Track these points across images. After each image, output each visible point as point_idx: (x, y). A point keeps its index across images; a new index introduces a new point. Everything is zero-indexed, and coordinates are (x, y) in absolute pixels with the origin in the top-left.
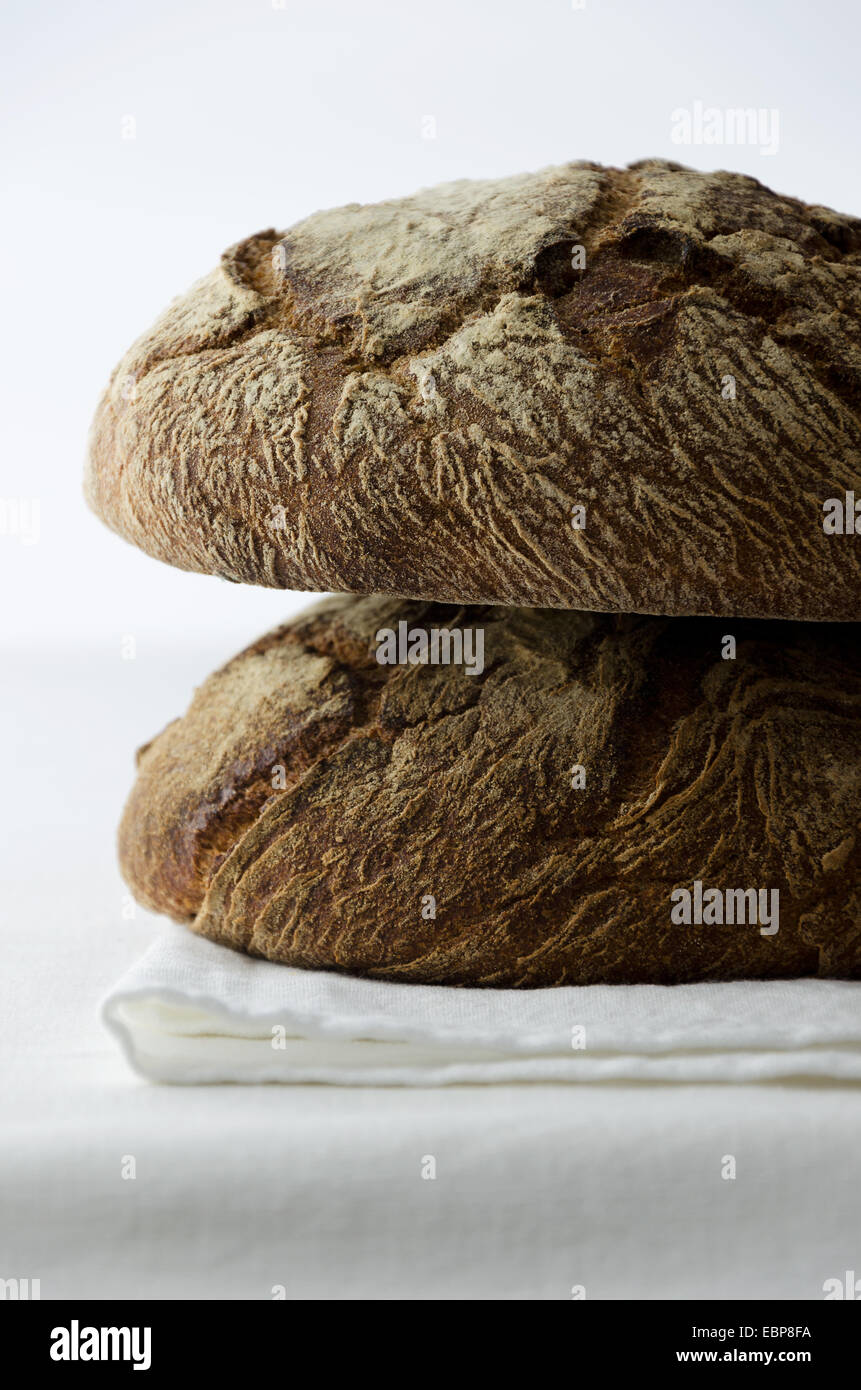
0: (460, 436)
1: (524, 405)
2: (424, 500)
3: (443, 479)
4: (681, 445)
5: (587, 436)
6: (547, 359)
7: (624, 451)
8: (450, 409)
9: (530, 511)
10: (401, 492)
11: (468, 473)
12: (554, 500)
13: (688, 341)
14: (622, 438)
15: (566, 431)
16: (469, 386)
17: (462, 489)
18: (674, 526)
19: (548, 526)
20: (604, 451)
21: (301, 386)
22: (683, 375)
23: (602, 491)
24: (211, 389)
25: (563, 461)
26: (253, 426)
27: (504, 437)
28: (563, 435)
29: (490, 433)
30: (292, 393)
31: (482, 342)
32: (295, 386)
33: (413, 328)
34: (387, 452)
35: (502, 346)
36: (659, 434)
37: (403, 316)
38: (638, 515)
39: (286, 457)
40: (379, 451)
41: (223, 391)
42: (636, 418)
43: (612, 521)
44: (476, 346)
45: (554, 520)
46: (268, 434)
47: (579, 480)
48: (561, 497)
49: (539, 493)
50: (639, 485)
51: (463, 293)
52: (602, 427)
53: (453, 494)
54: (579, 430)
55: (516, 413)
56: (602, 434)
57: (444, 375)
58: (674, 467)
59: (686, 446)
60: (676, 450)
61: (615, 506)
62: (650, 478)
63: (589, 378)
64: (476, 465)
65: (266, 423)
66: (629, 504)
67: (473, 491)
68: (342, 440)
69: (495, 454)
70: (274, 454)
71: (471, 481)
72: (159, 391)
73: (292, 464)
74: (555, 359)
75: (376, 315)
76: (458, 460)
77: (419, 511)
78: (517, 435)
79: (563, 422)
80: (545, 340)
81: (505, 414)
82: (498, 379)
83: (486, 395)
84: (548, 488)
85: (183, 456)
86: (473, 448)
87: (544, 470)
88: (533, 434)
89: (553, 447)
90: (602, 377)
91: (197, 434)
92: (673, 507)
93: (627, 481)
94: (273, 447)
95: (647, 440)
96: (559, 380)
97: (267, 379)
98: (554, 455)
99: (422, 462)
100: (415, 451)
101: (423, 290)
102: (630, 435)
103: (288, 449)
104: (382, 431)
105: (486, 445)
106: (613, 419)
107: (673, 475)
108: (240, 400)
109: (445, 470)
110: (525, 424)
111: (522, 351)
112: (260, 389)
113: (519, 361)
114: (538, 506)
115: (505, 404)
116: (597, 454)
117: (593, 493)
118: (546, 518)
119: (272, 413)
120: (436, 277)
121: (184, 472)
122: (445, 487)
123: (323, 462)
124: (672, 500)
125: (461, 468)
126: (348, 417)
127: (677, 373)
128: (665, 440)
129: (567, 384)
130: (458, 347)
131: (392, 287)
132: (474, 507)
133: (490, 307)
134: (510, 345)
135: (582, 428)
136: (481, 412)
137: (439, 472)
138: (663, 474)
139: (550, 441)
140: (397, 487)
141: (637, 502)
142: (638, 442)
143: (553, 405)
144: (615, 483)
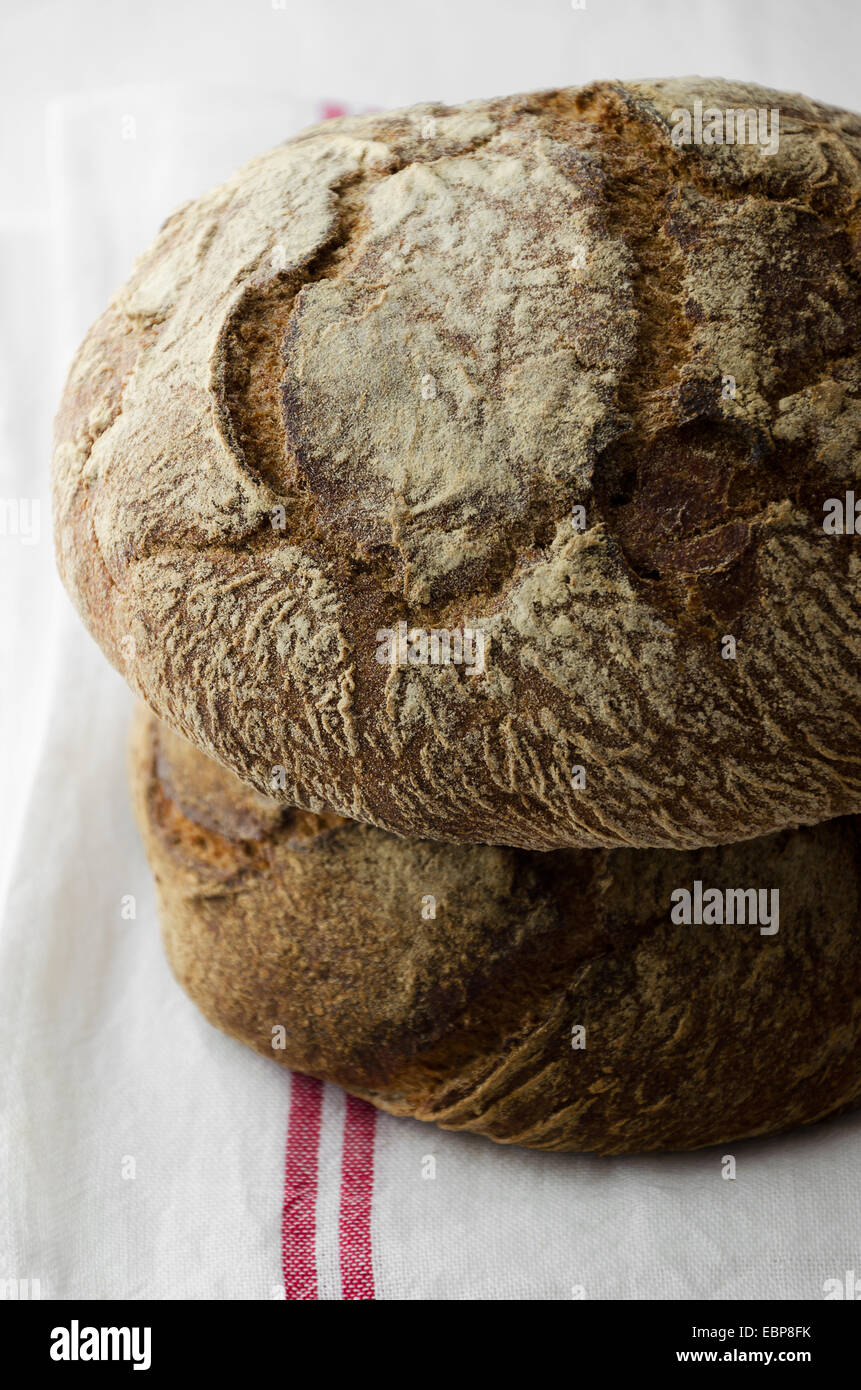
0: (530, 723)
1: (600, 689)
2: (493, 788)
3: (515, 772)
4: (772, 717)
5: (671, 722)
6: (620, 626)
7: (713, 732)
8: (518, 690)
9: (612, 801)
10: (469, 783)
11: (544, 767)
12: (638, 790)
13: (773, 589)
14: (709, 719)
15: (649, 718)
16: (536, 664)
17: (537, 782)
18: (767, 799)
19: (632, 812)
20: (689, 735)
21: (341, 644)
22: (770, 633)
23: (690, 777)
24: (234, 620)
25: (647, 752)
26: (291, 683)
27: (580, 726)
28: (645, 722)
29: (567, 722)
30: (333, 649)
31: (545, 602)
32: (334, 641)
33: (460, 568)
34: (451, 738)
35: (568, 606)
36: (747, 705)
37: (450, 549)
38: (730, 797)
39: (335, 729)
40: (441, 737)
41: (249, 629)
42: (722, 692)
43: (702, 805)
44: (538, 609)
45: (639, 807)
46: (311, 699)
47: (665, 770)
48: (646, 787)
49: (623, 784)
50: (733, 770)
51: (511, 517)
52: (687, 709)
53: (528, 786)
54: (663, 715)
55: (593, 698)
56: (688, 717)
57: (506, 647)
58: (766, 742)
59: (778, 717)
60: (767, 722)
61: (705, 790)
62: (741, 758)
63: (668, 649)
64: (552, 759)
65: (306, 683)
66: (720, 788)
67: (550, 785)
68: (398, 720)
69: (572, 747)
70: (319, 723)
71: (548, 777)
72: (169, 600)
73: (341, 737)
74: (629, 626)
75: (416, 549)
76: (532, 754)
77: (489, 799)
78: (595, 724)
79: (644, 704)
80: (613, 598)
81: (579, 700)
82: (568, 655)
83: (557, 676)
84: (633, 780)
85: (210, 695)
86: (548, 739)
87: (628, 762)
88: (613, 724)
89: (636, 736)
90: (681, 647)
91: (225, 676)
92: (768, 785)
93: (716, 763)
94: (318, 714)
95: (734, 715)
96: (636, 655)
97: (300, 623)
98: (637, 746)
99: (491, 752)
100: (482, 739)
101: (468, 511)
102: (717, 714)
103: (335, 721)
104: (441, 712)
105: (562, 737)
106: (698, 699)
107: (765, 750)
108: (271, 646)
109: (517, 763)
110: (603, 713)
111: (590, 615)
112: (294, 636)
113: (587, 628)
114: (621, 795)
115: (579, 688)
116: (683, 741)
117: (681, 780)
118: (630, 806)
119: (312, 671)
120: (479, 493)
121: (213, 715)
122: (519, 778)
123: (377, 742)
124: (766, 777)
125: (536, 763)
126: (401, 692)
127: (764, 632)
128: (754, 711)
129: (645, 659)
130: (517, 605)
131: (430, 504)
132: (551, 799)
133: (543, 541)
134: (577, 607)
135: (666, 713)
136: (551, 695)
137: (512, 767)
138: (754, 752)
139: (631, 730)
140: (465, 778)
141: (729, 785)
142: (727, 720)
143: (630, 683)
144: (703, 768)
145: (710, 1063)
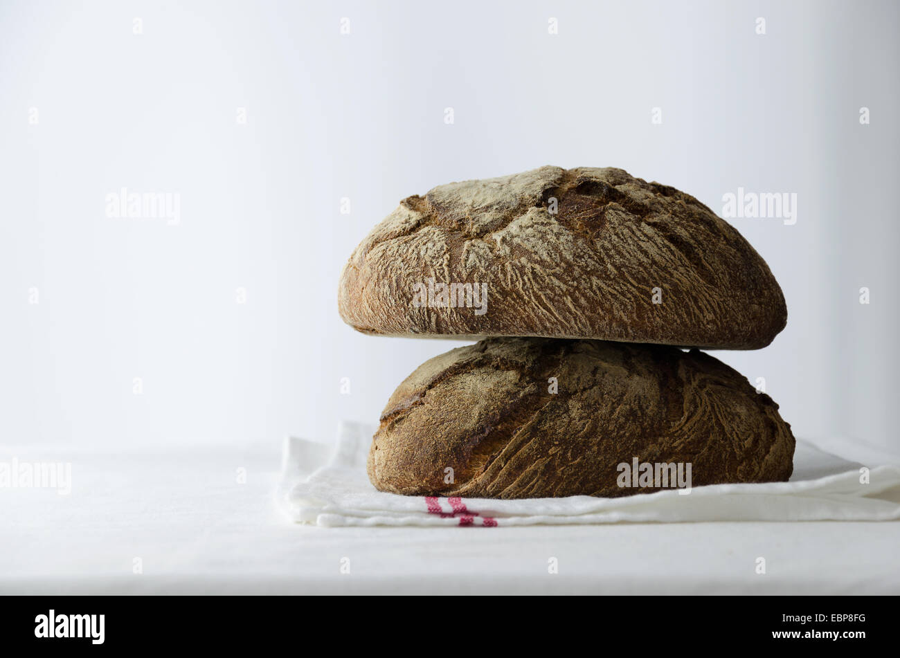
0: (517, 262)
1: (544, 249)
2: (503, 289)
3: (511, 279)
4: (611, 264)
5: (572, 260)
6: (552, 231)
7: (587, 266)
8: (512, 252)
9: (549, 292)
10: (493, 286)
11: (522, 277)
12: (559, 287)
13: (611, 223)
14: (586, 261)
15: (563, 259)
16: (519, 242)
17: (519, 284)
18: (610, 297)
19: (556, 298)
20: (579, 266)
21: (445, 246)
22: (610, 236)
23: (579, 283)
24: (405, 251)
25: (562, 270)
26: (425, 263)
27: (536, 262)
28: (561, 261)
29: (529, 260)
30: (442, 249)
31: (523, 225)
32: (443, 246)
33: (492, 222)
34: (486, 269)
35: (532, 226)
36: (602, 260)
37: (487, 218)
38: (595, 293)
39: (441, 275)
40: (482, 270)
41: (410, 251)
42: (591, 253)
43: (584, 295)
44: (521, 227)
45: (559, 295)
46: (432, 266)
47: (569, 278)
48: (562, 285)
49: (553, 284)
50: (595, 280)
51: (512, 207)
52: (577, 257)
53: (515, 286)
54: (568, 258)
55: (540, 252)
56: (578, 260)
57: (508, 238)
58: (609, 273)
59: (613, 264)
60: (609, 266)
61: (585, 289)
62: (599, 277)
63: (570, 238)
64: (525, 273)
65: (431, 262)
66: (591, 288)
67: (524, 284)
68: (466, 266)
69: (533, 269)
70: (436, 274)
71: (523, 280)
72: (380, 254)
73: (444, 277)
74: (555, 231)
75: (475, 217)
76: (517, 272)
77: (501, 294)
78: (542, 261)
79: (561, 255)
80: (550, 224)
81: (536, 253)
82: (531, 239)
83: (527, 245)
84: (556, 282)
85: (394, 279)
86: (523, 267)
87: (554, 275)
88: (549, 260)
89: (557, 265)
90: (576, 238)
91: (400, 269)
92: (609, 289)
93: (590, 279)
94: (435, 271)
95: (597, 262)
96: (558, 239)
97: (430, 245)
98: (558, 268)
99: (501, 273)
100: (498, 269)
101: (495, 207)
102: (589, 260)
103: (441, 271)
104: (483, 262)
105: (529, 265)
106: (582, 254)
107: (608, 276)
108: (419, 253)
109: (512, 276)
110: (545, 257)
111: (540, 228)
112: (427, 248)
113: (540, 232)
114: (552, 289)
115: (536, 249)
116: (576, 268)
117: (575, 284)
118: (556, 295)
119: (434, 258)
120: (500, 202)
121: (395, 285)
122: (512, 283)
123: (458, 275)
124: (609, 286)
125: (519, 275)
126: (468, 257)
127: (607, 235)
128: (604, 262)
129: (562, 240)
130: (513, 227)
131: (481, 207)
132: (525, 291)
133: (524, 212)
134: (535, 226)
135: (570, 257)
136: (525, 252)
137: (509, 277)
138: (605, 276)
139: (556, 262)
140: (491, 284)
141: (594, 287)
142: (593, 263)
143: (556, 248)
144: (584, 279)
145: (599, 444)
